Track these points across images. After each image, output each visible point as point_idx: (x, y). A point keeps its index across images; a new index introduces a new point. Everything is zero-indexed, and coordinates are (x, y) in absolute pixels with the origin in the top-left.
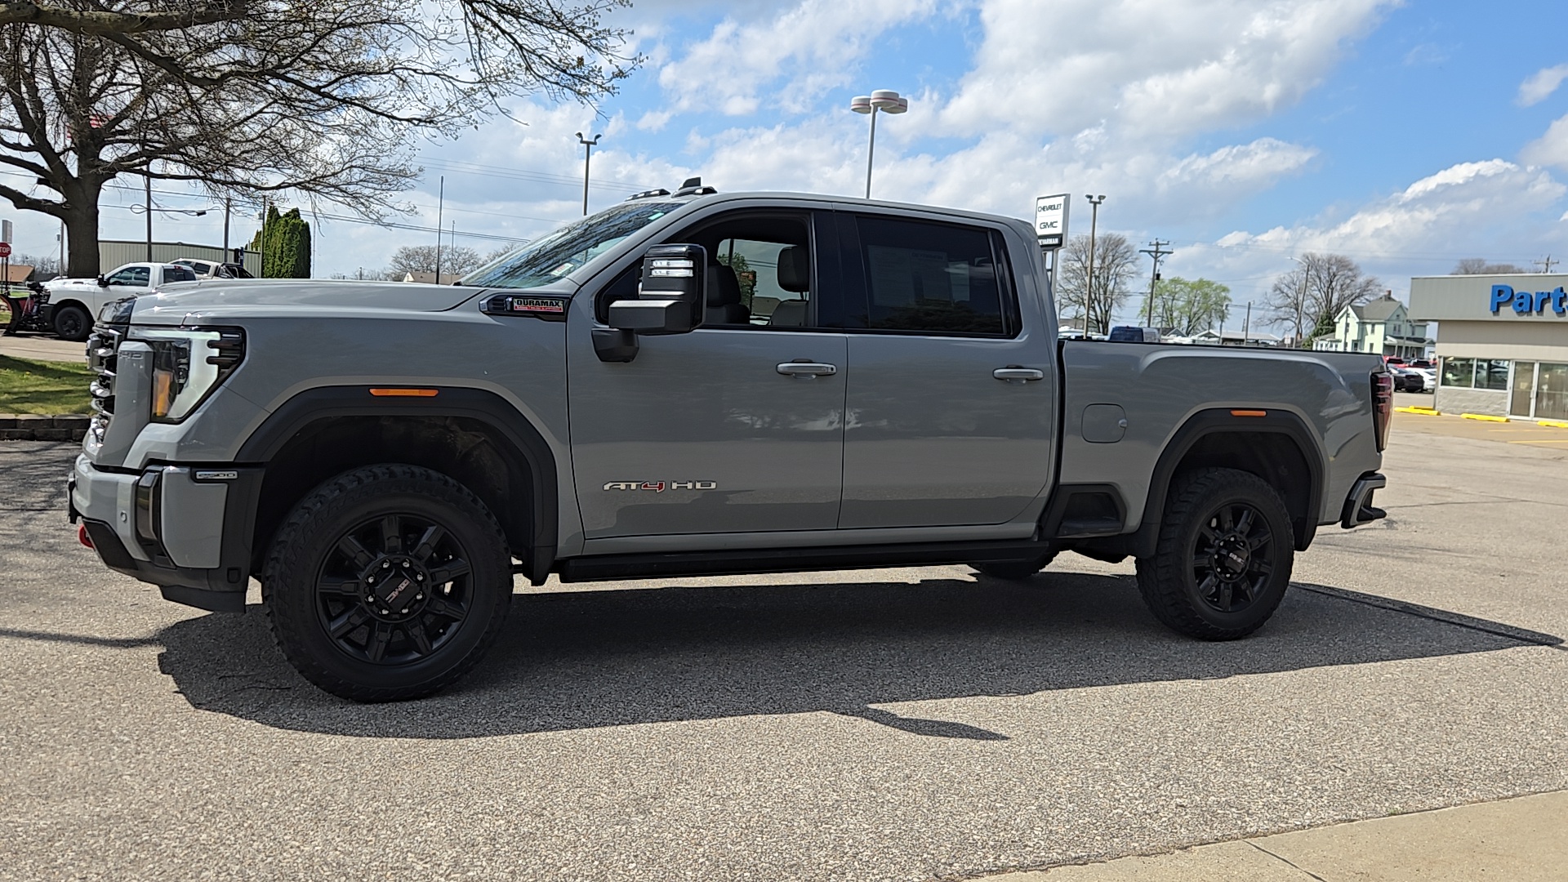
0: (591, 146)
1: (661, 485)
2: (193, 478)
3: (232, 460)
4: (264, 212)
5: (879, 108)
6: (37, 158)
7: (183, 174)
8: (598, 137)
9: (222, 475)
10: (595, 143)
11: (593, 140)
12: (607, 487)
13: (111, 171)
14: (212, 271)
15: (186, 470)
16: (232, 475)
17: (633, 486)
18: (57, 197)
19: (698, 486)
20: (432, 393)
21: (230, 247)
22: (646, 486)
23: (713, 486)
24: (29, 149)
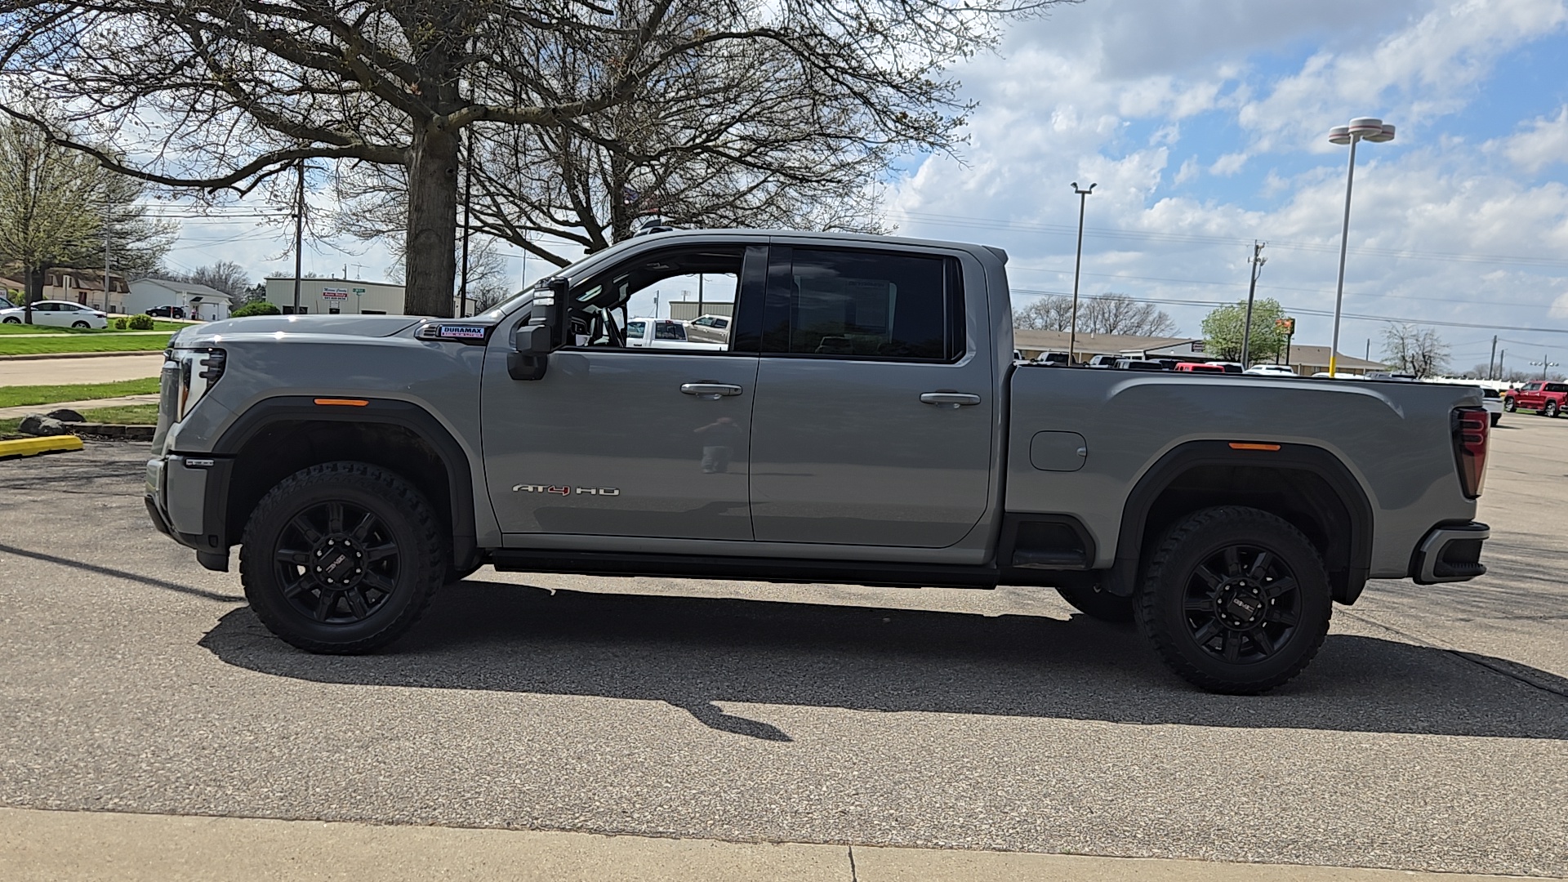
0: (1086, 195)
1: (566, 489)
2: (184, 463)
3: (210, 451)
5: (1361, 137)
8: (1093, 186)
9: (203, 462)
10: (1090, 192)
11: (1088, 190)
12: (516, 489)
15: (181, 458)
16: (209, 462)
17: (540, 489)
19: (602, 492)
20: (363, 403)
22: (552, 489)
23: (616, 493)
24: (576, 224)
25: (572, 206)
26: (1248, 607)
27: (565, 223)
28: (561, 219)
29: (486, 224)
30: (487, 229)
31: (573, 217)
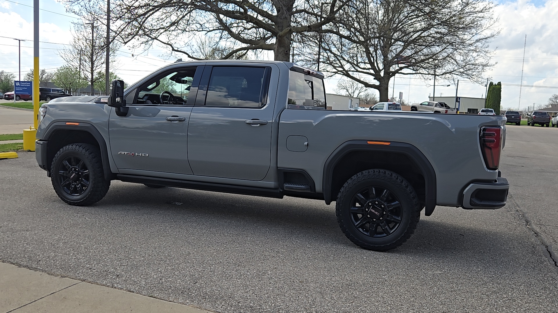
1: (133, 154)
2: (37, 143)
3: (42, 139)
4: (487, 84)
6: (372, 71)
7: (412, 73)
13: (394, 73)
14: (434, 105)
16: (42, 143)
17: (126, 153)
18: (377, 83)
19: (143, 155)
20: (78, 124)
21: (435, 96)
22: (129, 154)
23: (147, 155)
24: (369, 69)
25: (368, 62)
26: (376, 213)
27: (364, 69)
28: (362, 67)
29: (339, 71)
30: (339, 72)
31: (369, 66)
